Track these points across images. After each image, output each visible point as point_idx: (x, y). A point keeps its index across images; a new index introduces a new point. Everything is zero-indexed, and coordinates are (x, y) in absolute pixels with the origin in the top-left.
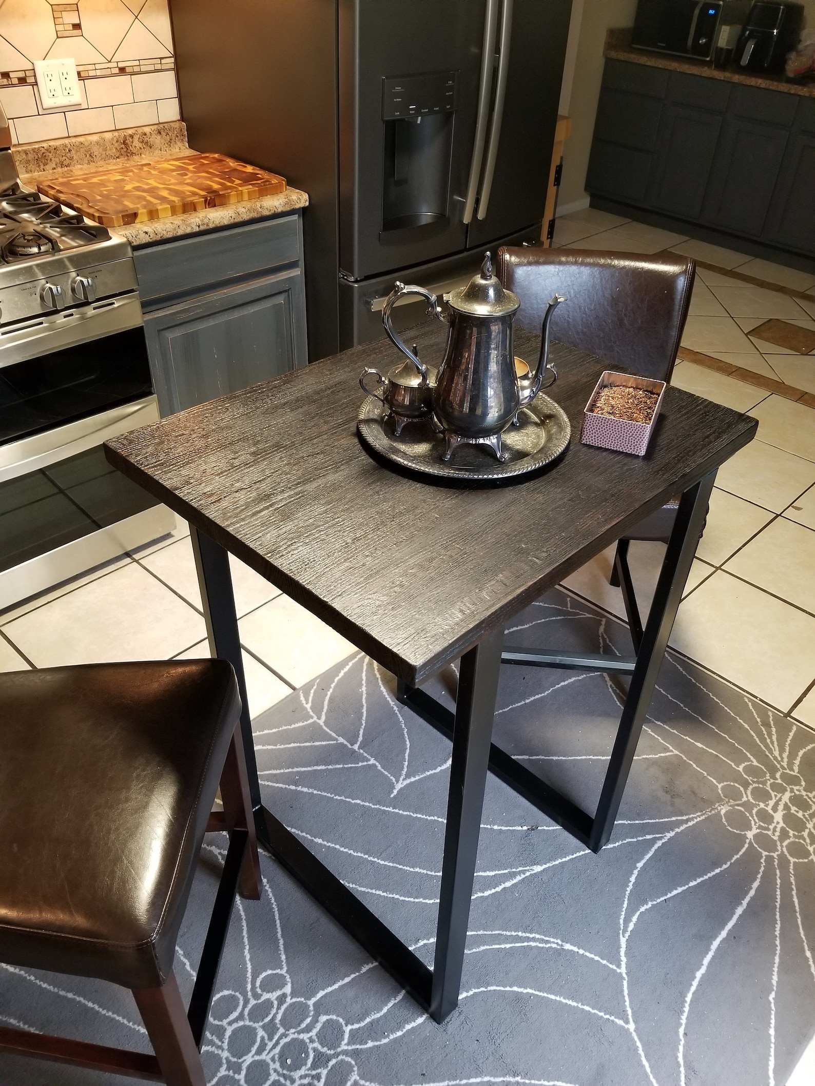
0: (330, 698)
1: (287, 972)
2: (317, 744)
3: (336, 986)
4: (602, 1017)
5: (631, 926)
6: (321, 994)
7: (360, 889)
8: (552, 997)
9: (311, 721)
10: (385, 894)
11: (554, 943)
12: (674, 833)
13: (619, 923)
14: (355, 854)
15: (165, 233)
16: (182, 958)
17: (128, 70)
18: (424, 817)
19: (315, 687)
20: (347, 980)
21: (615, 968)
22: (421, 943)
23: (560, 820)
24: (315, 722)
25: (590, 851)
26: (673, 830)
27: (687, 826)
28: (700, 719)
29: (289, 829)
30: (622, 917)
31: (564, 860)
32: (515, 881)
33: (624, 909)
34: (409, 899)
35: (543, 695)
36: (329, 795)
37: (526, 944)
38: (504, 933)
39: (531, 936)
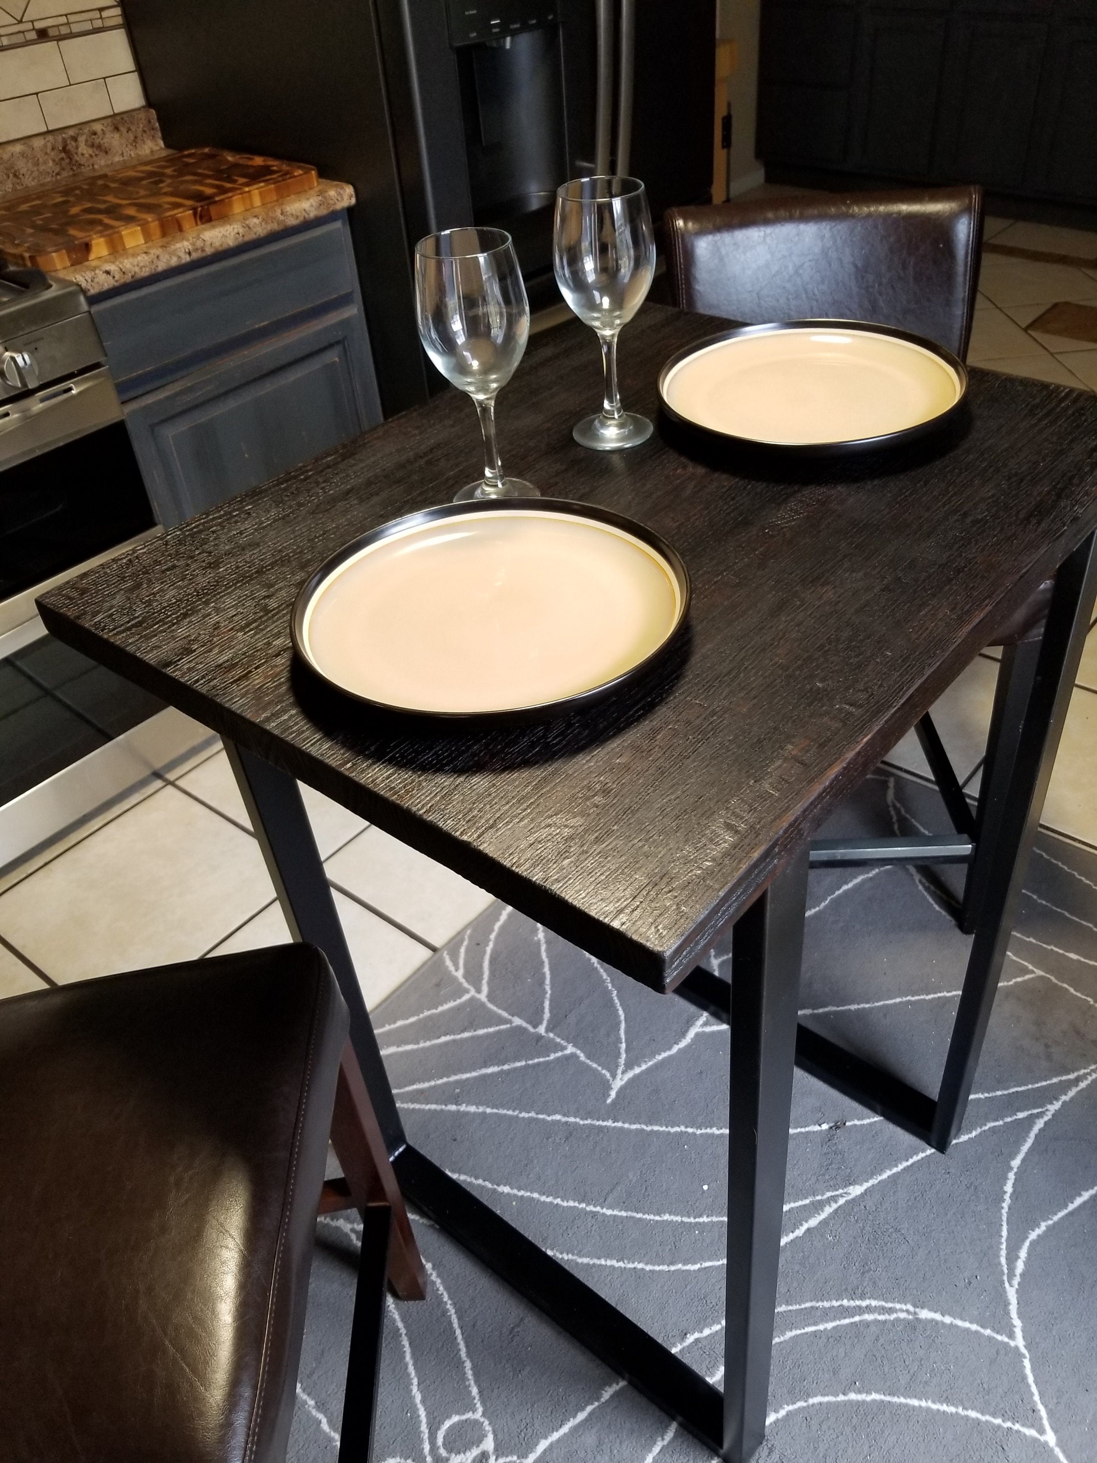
0: (491, 956)
1: (484, 1415)
2: (481, 1032)
3: (565, 1429)
4: (999, 1427)
5: (1020, 1266)
6: (543, 1445)
7: (580, 1260)
8: (915, 1402)
9: (466, 997)
10: (621, 1264)
11: (902, 1310)
12: (1060, 1103)
13: (1000, 1264)
14: (565, 1204)
15: (137, 269)
16: (314, 1412)
17: (51, 32)
18: (664, 1128)
19: (465, 943)
20: (581, 1416)
21: (1006, 1340)
22: (691, 1339)
23: (878, 1107)
24: (472, 999)
25: (933, 1150)
26: (1057, 1099)
27: (1079, 1088)
28: (1067, 914)
29: (455, 1176)
30: (1003, 1253)
31: (895, 1170)
32: (823, 1216)
33: (1003, 1240)
34: (661, 1268)
35: (817, 909)
36: (510, 1112)
37: (857, 1319)
38: (820, 1304)
39: (864, 1304)
